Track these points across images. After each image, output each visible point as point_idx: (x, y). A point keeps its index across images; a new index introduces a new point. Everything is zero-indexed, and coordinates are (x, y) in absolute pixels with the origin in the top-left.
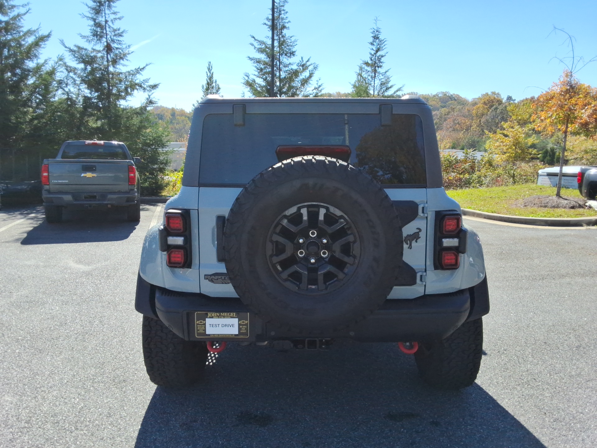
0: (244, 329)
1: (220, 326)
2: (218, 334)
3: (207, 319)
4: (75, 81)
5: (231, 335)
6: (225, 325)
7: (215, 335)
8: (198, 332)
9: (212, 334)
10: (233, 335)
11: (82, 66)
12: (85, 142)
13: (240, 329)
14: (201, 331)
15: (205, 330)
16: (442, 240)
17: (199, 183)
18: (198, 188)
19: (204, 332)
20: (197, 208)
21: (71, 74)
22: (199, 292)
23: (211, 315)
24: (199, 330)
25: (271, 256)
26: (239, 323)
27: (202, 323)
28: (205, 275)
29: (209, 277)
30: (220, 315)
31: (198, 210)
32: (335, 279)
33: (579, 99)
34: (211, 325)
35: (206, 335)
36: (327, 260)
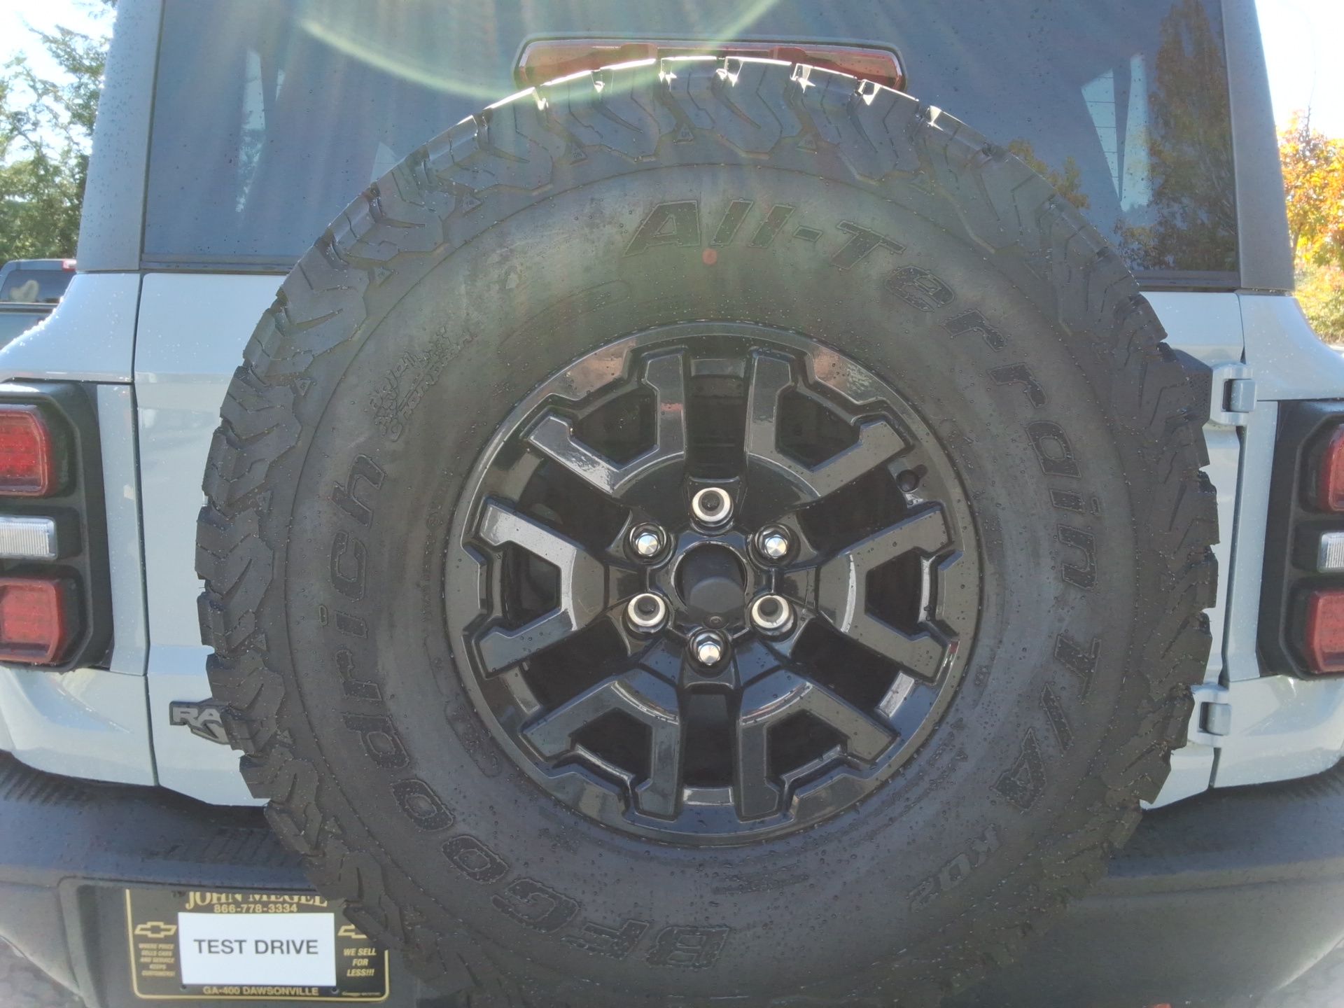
0: (365, 962)
1: (249, 947)
2: (241, 987)
3: (182, 916)
4: (56, 117)
5: (303, 988)
6: (272, 946)
7: (226, 991)
8: (145, 973)
9: (212, 986)
10: (310, 988)
11: (73, 79)
12: (62, 263)
13: (342, 964)
14: (157, 971)
15: (176, 966)
16: (1317, 541)
17: (142, 251)
18: (137, 276)
19: (171, 974)
20: (128, 379)
21: (48, 100)
22: (149, 781)
23: (203, 899)
24: (145, 966)
25: (477, 630)
26: (341, 933)
27: (162, 935)
28: (174, 704)
29: (194, 712)
30: (245, 901)
31: (132, 384)
32: (834, 753)
33: (1331, 174)
34: (205, 945)
35: (184, 987)
36: (785, 648)
